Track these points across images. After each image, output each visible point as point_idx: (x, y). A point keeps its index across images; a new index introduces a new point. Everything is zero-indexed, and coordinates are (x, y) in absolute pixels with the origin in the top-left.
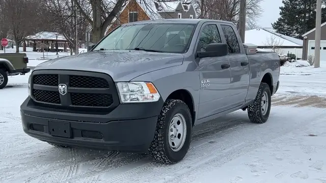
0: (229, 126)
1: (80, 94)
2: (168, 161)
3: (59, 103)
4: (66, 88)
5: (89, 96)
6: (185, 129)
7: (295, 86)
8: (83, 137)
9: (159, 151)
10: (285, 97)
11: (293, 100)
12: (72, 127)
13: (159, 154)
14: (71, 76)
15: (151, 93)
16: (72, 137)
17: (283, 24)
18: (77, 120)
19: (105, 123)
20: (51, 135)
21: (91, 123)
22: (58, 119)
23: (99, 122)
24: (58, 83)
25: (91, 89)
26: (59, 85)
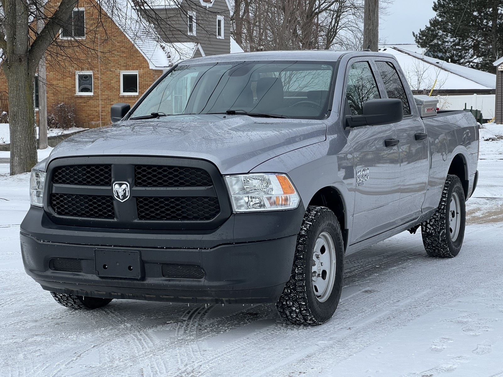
0: (388, 265)
1: (156, 199)
2: (311, 320)
3: (112, 217)
4: (128, 189)
5: (173, 202)
6: (334, 261)
7: (492, 186)
8: (164, 276)
9: (296, 301)
10: (479, 209)
11: (495, 213)
12: (144, 258)
13: (296, 305)
14: (138, 167)
15: (285, 193)
16: (143, 278)
17: (441, 33)
18: (154, 246)
19: (208, 249)
20: (100, 277)
21: (182, 250)
22: (114, 246)
23: (197, 249)
24: (110, 180)
25: (178, 189)
26: (114, 184)
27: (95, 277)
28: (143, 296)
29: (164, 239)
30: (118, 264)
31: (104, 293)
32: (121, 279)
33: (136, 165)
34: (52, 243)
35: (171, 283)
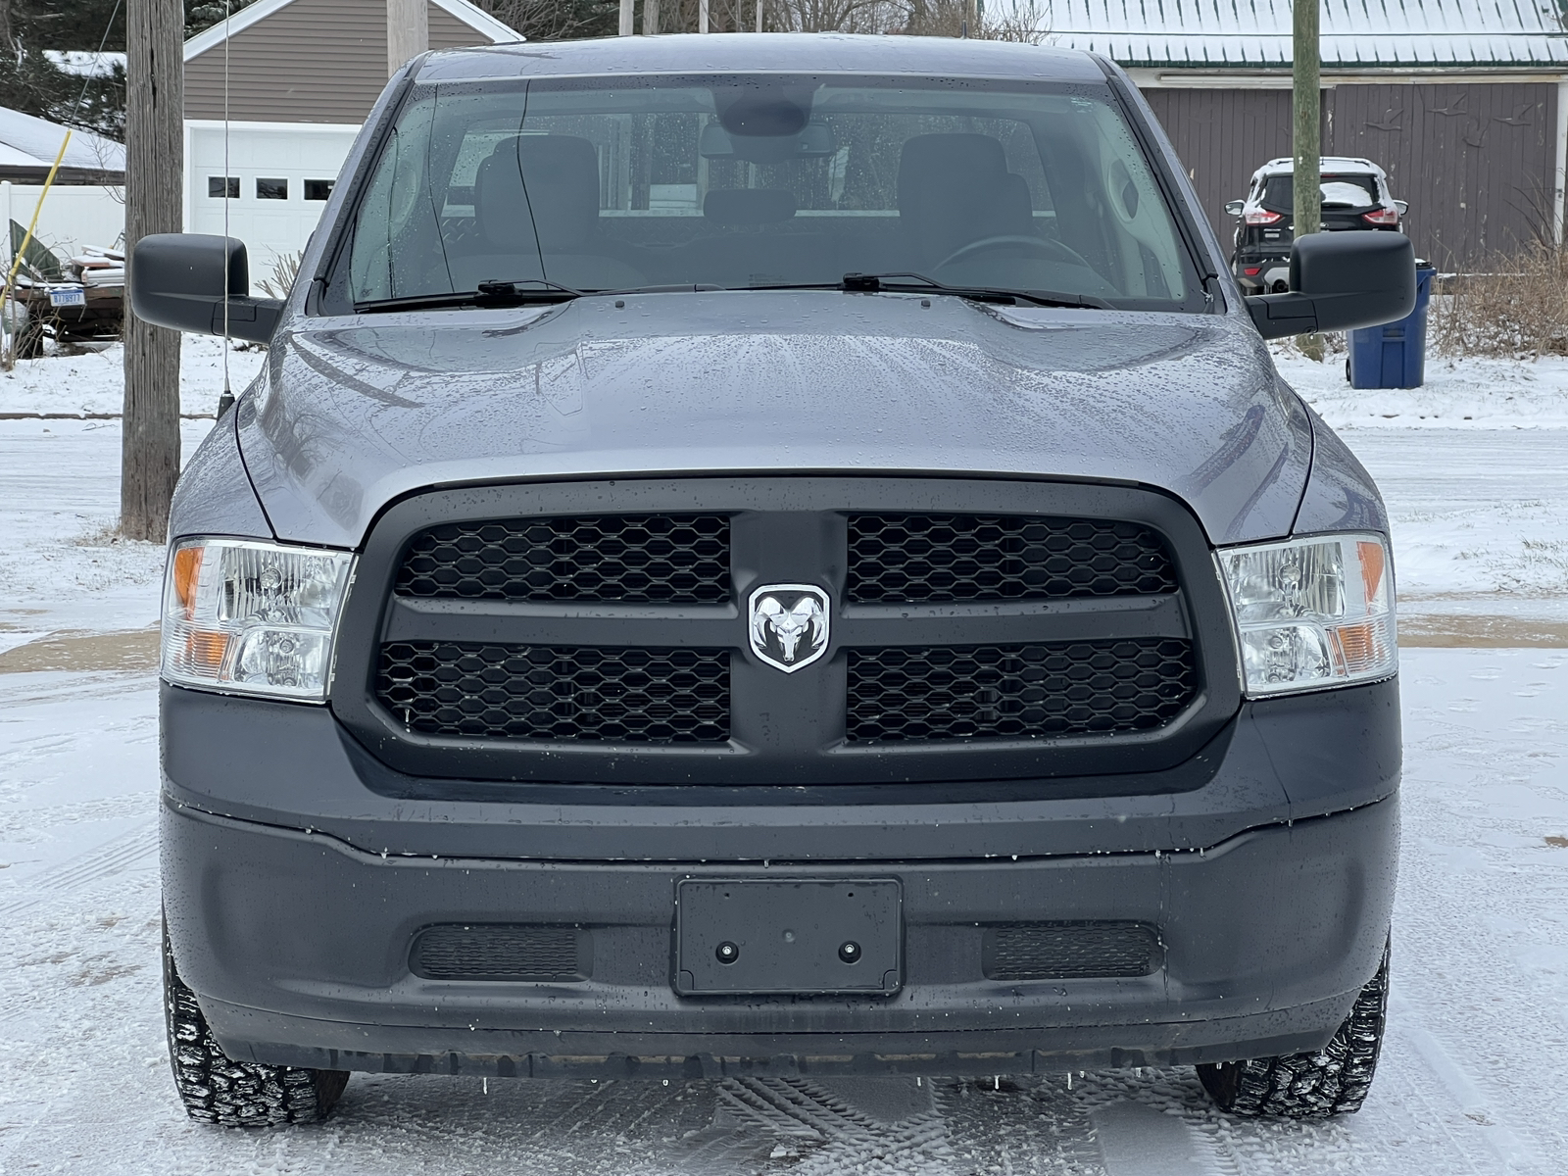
3: (718, 736)
5: (1012, 666)
8: (988, 975)
18: (969, 854)
19: (1197, 850)
20: (684, 998)
21: (1085, 862)
22: (773, 862)
23: (1153, 852)
24: (727, 581)
25: (1048, 612)
26: (752, 599)
27: (661, 999)
28: (792, 1062)
29: (1014, 820)
30: (789, 937)
31: (602, 1059)
32: (794, 998)
33: (852, 515)
34: (441, 863)
35: (1027, 1001)
